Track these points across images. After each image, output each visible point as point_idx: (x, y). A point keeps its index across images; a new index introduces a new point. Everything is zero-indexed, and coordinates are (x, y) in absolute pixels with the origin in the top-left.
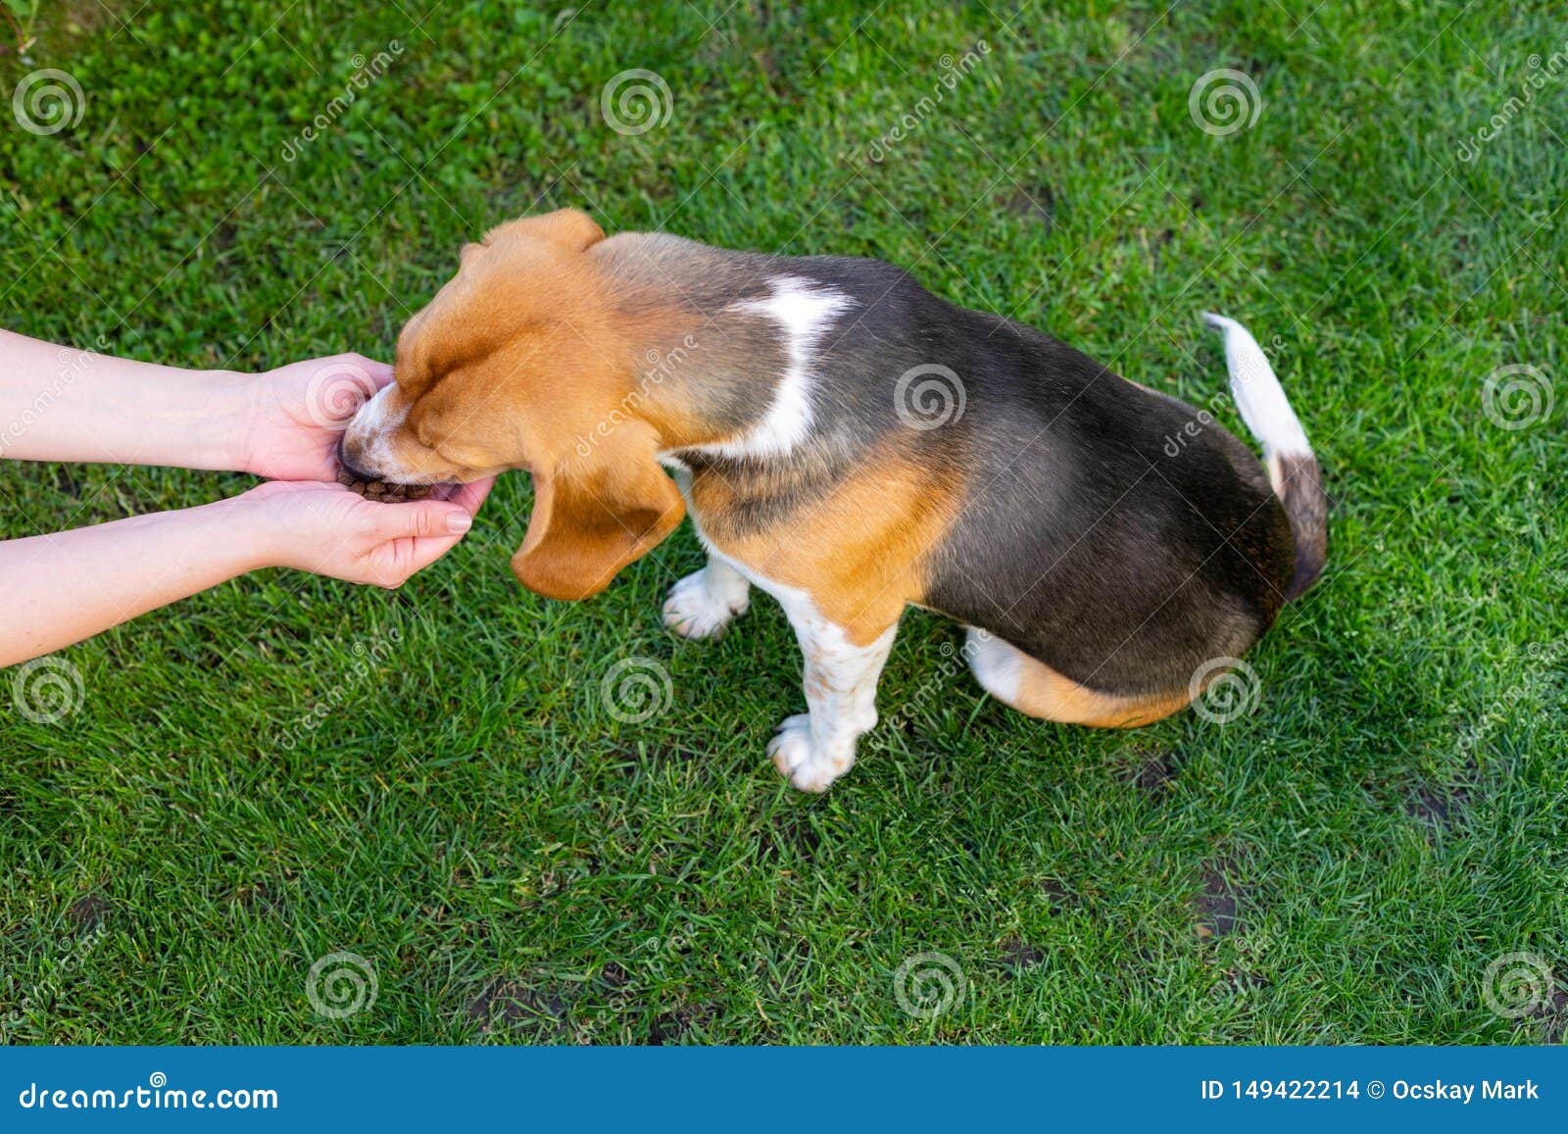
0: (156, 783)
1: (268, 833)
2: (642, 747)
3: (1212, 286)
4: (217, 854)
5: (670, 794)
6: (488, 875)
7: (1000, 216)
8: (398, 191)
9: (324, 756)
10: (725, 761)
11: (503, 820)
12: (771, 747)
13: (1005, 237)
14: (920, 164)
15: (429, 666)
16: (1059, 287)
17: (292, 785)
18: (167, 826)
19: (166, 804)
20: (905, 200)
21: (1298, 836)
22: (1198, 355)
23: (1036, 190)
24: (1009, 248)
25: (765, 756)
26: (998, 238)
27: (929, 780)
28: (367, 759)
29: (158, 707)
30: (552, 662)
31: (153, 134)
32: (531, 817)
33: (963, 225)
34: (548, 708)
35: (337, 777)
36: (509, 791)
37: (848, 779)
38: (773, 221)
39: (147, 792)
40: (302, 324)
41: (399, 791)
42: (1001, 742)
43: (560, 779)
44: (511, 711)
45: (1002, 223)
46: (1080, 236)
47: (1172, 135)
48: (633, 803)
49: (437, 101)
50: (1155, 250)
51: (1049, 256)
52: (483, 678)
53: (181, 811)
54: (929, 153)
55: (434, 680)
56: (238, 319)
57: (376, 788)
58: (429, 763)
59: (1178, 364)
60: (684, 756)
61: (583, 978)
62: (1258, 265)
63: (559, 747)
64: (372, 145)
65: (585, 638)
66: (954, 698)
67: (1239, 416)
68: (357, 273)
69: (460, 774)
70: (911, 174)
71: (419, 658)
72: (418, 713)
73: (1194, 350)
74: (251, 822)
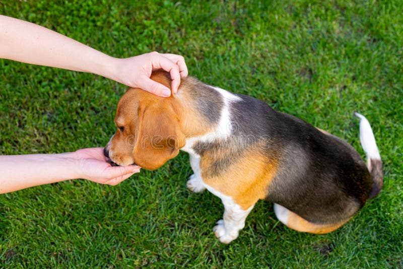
0: (34, 218)
1: (65, 238)
2: (176, 224)
3: (356, 104)
4: (49, 242)
5: (183, 239)
6: (127, 258)
7: (297, 76)
8: (125, 50)
9: (83, 215)
10: (200, 231)
11: (133, 241)
12: (214, 229)
13: (298, 82)
14: (275, 58)
15: (117, 192)
16: (312, 99)
17: (73, 224)
18: (36, 231)
19: (37, 225)
20: (270, 68)
22: (350, 124)
23: (308, 70)
24: (299, 86)
25: (212, 231)
26: (295, 83)
27: (259, 244)
28: (96, 218)
29: (38, 195)
30: (153, 195)
31: (58, 25)
32: (142, 242)
33: (286, 77)
34: (150, 208)
35: (87, 223)
36: (136, 232)
37: (236, 241)
38: (231, 70)
39: (32, 220)
40: (93, 86)
41: (104, 228)
42: (282, 235)
43: (152, 230)
44: (140, 208)
45: (297, 78)
46: (319, 85)
47: (349, 58)
48: (172, 240)
49: (140, 25)
50: (341, 91)
51: (310, 90)
52: (132, 197)
53: (40, 228)
54: (278, 55)
55: (118, 197)
56: (75, 82)
57: (98, 227)
58: (114, 222)
59: (344, 126)
60: (189, 228)
62: (370, 99)
63: (152, 221)
64: (119, 35)
65: (164, 189)
66: (269, 219)
67: (361, 144)
69: (123, 226)
70: (272, 61)
71: (115, 189)
72: (113, 206)
73: (349, 122)
74: (60, 234)
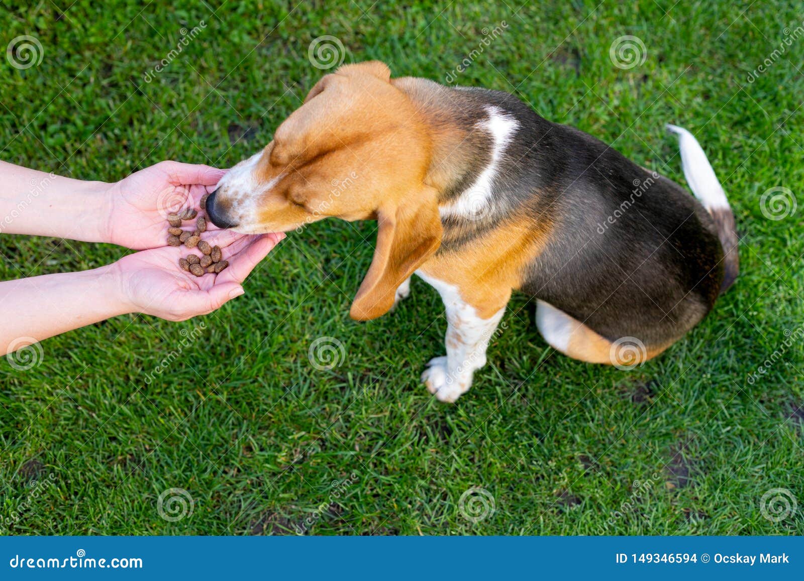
0: (70, 394)
1: (135, 425)
2: (350, 376)
3: (670, 108)
4: (105, 437)
5: (366, 404)
6: (262, 450)
7: (550, 65)
8: (206, 45)
9: (167, 379)
10: (397, 384)
11: (270, 418)
12: (424, 376)
13: (553, 77)
14: (504, 34)
15: (227, 327)
16: (584, 107)
17: (148, 397)
18: (77, 419)
19: (76, 407)
20: (496, 55)
21: (724, 431)
22: (663, 148)
23: (570, 51)
24: (556, 84)
25: (420, 382)
26: (549, 78)
27: (515, 397)
28: (192, 381)
29: (70, 349)
30: (297, 325)
31: (64, 9)
32: (287, 416)
33: (528, 70)
34: (295, 351)
35: (175, 392)
36: (274, 400)
37: (466, 395)
38: (421, 66)
39: (65, 399)
40: (151, 123)
41: (210, 399)
42: (555, 374)
43: (303, 393)
44: (275, 353)
45: (551, 69)
46: (596, 78)
47: (647, 19)
48: (345, 408)
50: (638, 86)
51: (579, 89)
52: (258, 333)
53: (85, 412)
55: (230, 335)
56: (115, 120)
57: (197, 398)
58: (227, 384)
59: (652, 153)
60: (375, 381)
62: (696, 96)
63: (302, 375)
64: (190, 17)
65: (317, 310)
66: (527, 348)
67: (687, 185)
68: (183, 93)
69: (246, 391)
71: (221, 321)
72: (221, 354)
73: (660, 145)
74: (125, 418)
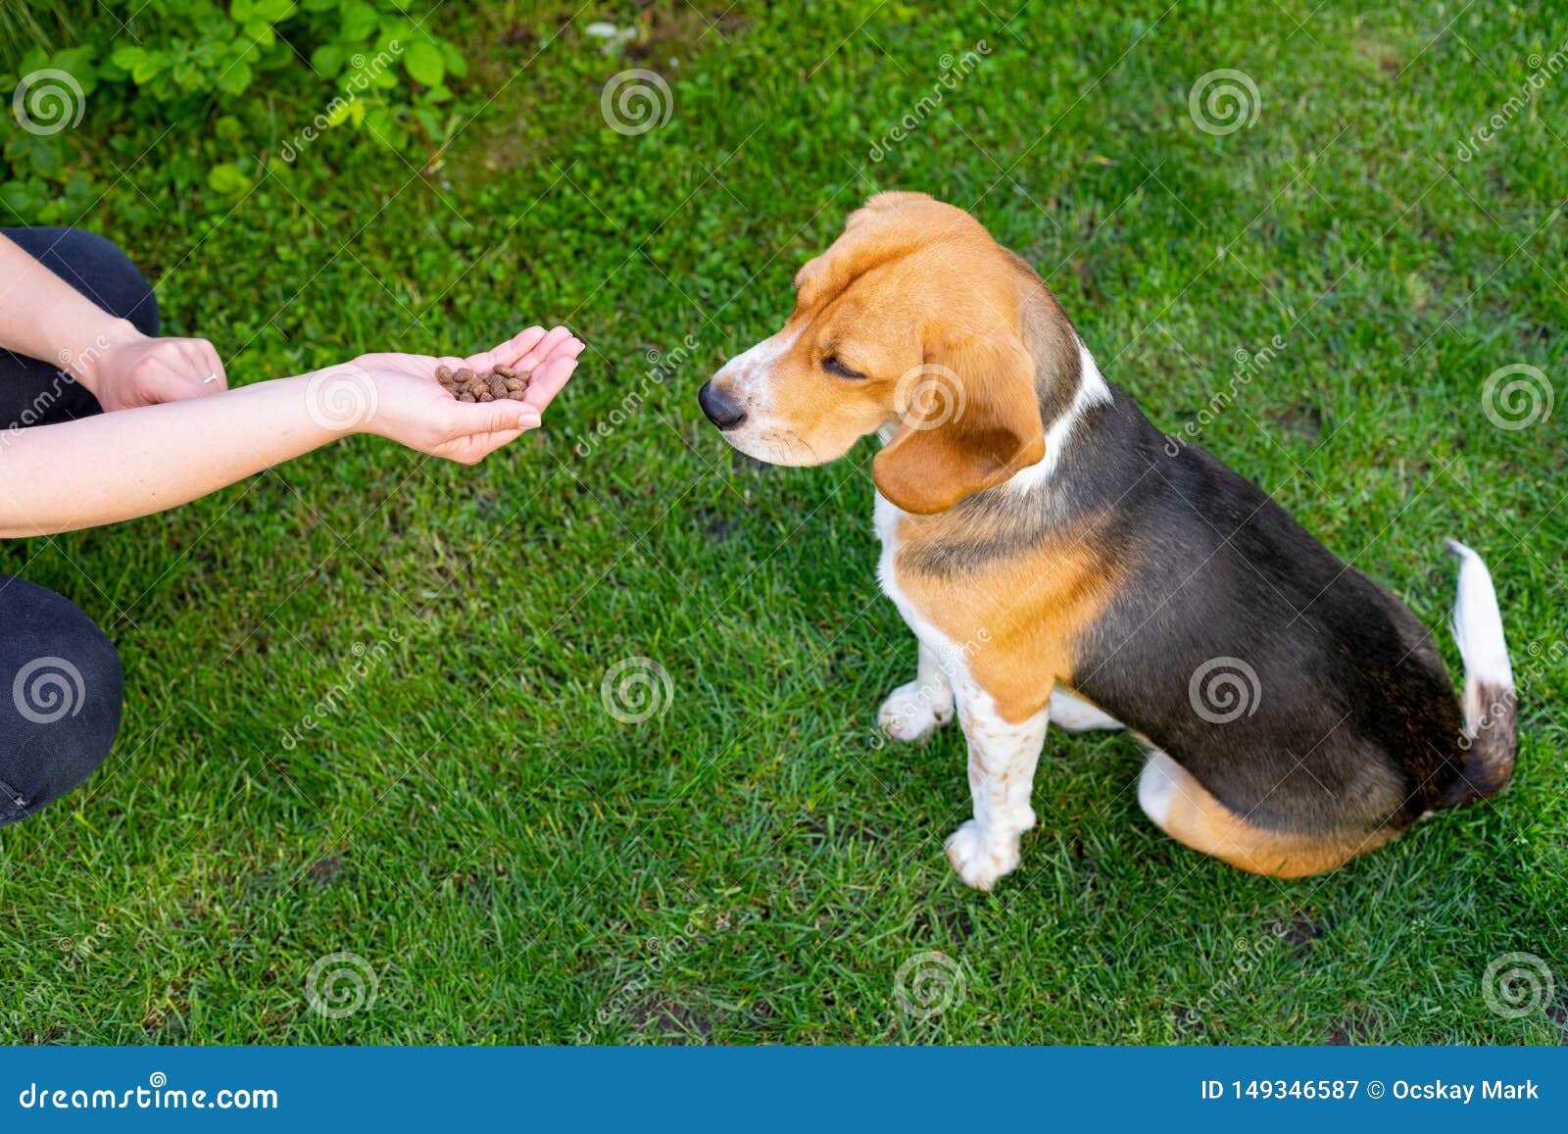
0: (407, 774)
1: (490, 831)
2: (831, 819)
3: (1457, 518)
4: (443, 841)
5: (846, 865)
6: (672, 904)
7: (1267, 427)
8: (730, 329)
10: (904, 848)
11: (695, 860)
12: (947, 842)
13: (1268, 445)
14: (1203, 372)
15: (662, 722)
16: (1310, 496)
17: (520, 796)
18: (408, 812)
19: (411, 793)
20: (1181, 401)
21: (1428, 1012)
22: (1430, 576)
23: (1308, 412)
24: (1270, 455)
25: (941, 849)
26: (1261, 445)
27: (1085, 896)
28: (589, 788)
29: (424, 713)
30: (769, 736)
31: (536, 256)
32: (720, 863)
33: (1232, 431)
34: (757, 776)
36: (705, 838)
37: (1009, 880)
39: (398, 780)
40: (623, 427)
41: (610, 818)
42: (1161, 876)
43: (754, 836)
44: (724, 771)
45: (1268, 433)
46: (1338, 454)
47: (1449, 382)
48: (813, 868)
49: (782, 262)
50: (1410, 478)
51: (1306, 467)
53: (422, 802)
54: (1214, 365)
55: (663, 734)
56: (570, 415)
57: (591, 812)
58: (642, 800)
59: (1410, 580)
60: (869, 837)
61: (735, 1009)
62: (1507, 506)
63: (759, 808)
64: (717, 292)
65: (804, 723)
68: (679, 393)
70: (1192, 380)
72: (643, 759)
73: (1428, 570)
74: (477, 816)
